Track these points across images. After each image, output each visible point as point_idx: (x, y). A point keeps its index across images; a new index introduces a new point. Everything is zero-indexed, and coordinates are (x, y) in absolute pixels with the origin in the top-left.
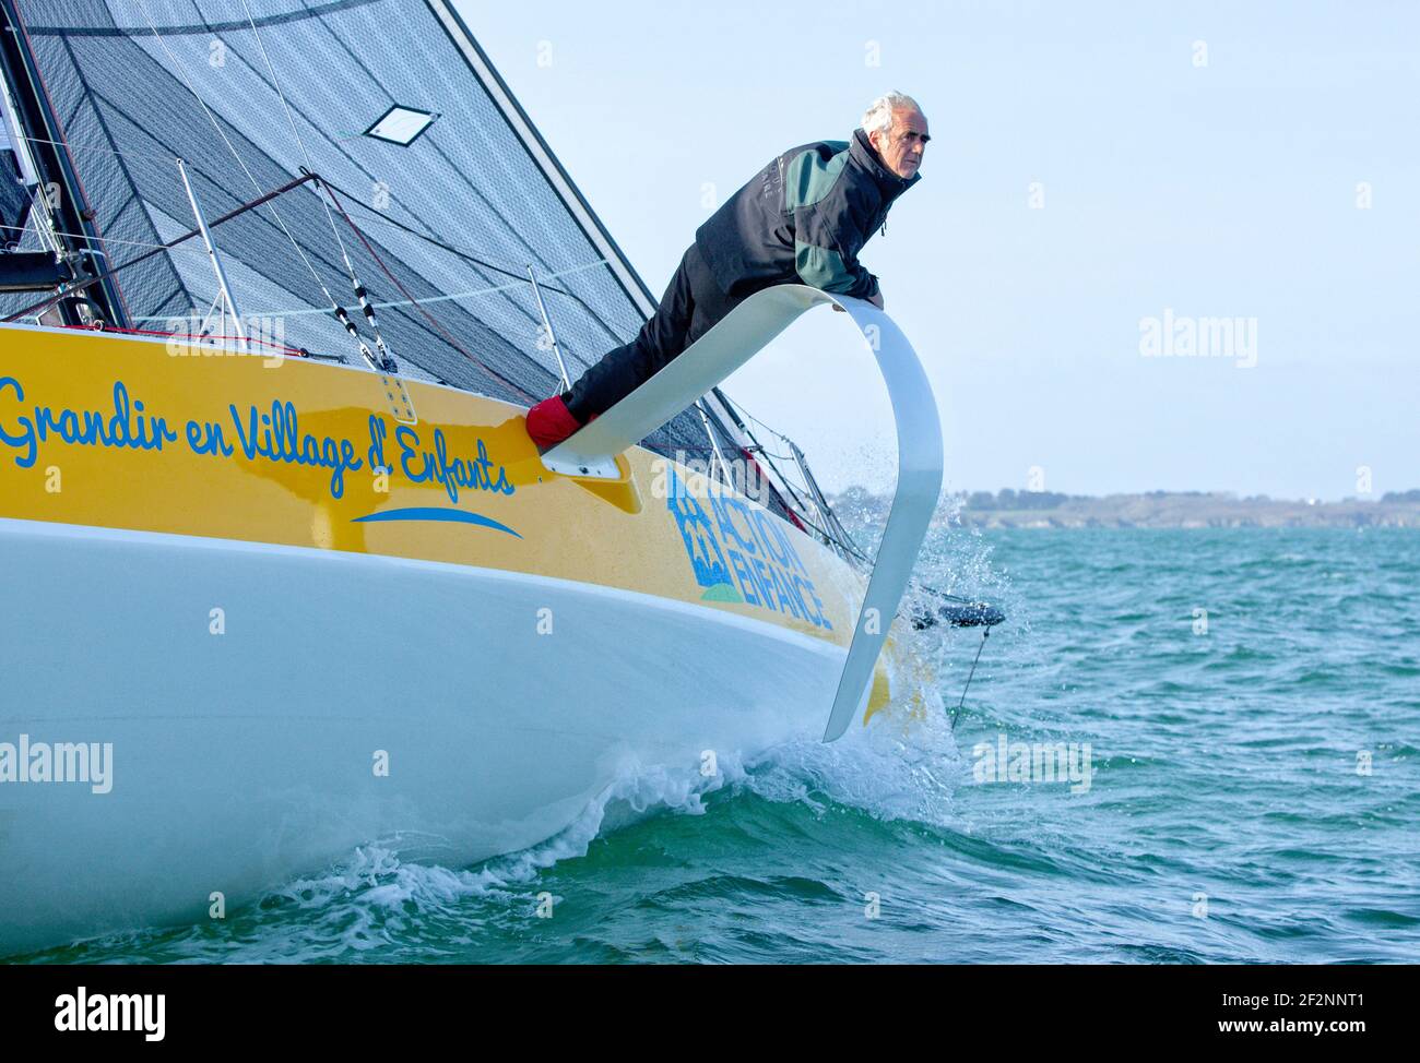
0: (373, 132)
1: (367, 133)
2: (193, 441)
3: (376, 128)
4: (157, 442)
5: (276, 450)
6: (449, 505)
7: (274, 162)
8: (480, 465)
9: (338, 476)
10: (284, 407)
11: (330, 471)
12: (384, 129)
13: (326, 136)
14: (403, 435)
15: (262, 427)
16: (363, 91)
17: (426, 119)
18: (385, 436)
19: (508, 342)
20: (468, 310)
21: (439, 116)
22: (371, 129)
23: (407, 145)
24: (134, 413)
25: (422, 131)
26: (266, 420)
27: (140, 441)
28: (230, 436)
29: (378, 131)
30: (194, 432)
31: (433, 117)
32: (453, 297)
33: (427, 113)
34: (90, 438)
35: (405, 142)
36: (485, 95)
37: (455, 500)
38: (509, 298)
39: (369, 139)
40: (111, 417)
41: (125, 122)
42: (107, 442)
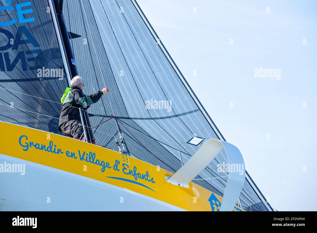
0: (189, 142)
1: (188, 143)
2: (67, 155)
3: (190, 141)
4: (58, 153)
5: (88, 160)
6: (134, 180)
7: (164, 148)
8: (146, 176)
9: (104, 168)
10: (92, 154)
11: (102, 167)
12: (192, 142)
13: (178, 143)
14: (124, 165)
15: (85, 156)
16: (187, 133)
17: (201, 140)
18: (119, 164)
19: (217, 190)
20: (208, 182)
21: (205, 139)
22: (188, 142)
23: (197, 145)
24: (53, 147)
25: (201, 142)
26: (87, 154)
27: (54, 152)
28: (77, 155)
29: (190, 142)
30: (68, 153)
31: (203, 139)
32: (205, 179)
33: (202, 138)
34: (42, 149)
35: (196, 144)
36: (215, 134)
37: (136, 180)
38: (218, 180)
39: (188, 144)
40: (48, 146)
41: (128, 137)
42: (46, 150)
